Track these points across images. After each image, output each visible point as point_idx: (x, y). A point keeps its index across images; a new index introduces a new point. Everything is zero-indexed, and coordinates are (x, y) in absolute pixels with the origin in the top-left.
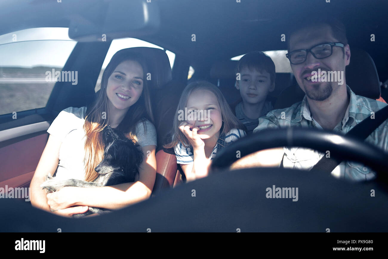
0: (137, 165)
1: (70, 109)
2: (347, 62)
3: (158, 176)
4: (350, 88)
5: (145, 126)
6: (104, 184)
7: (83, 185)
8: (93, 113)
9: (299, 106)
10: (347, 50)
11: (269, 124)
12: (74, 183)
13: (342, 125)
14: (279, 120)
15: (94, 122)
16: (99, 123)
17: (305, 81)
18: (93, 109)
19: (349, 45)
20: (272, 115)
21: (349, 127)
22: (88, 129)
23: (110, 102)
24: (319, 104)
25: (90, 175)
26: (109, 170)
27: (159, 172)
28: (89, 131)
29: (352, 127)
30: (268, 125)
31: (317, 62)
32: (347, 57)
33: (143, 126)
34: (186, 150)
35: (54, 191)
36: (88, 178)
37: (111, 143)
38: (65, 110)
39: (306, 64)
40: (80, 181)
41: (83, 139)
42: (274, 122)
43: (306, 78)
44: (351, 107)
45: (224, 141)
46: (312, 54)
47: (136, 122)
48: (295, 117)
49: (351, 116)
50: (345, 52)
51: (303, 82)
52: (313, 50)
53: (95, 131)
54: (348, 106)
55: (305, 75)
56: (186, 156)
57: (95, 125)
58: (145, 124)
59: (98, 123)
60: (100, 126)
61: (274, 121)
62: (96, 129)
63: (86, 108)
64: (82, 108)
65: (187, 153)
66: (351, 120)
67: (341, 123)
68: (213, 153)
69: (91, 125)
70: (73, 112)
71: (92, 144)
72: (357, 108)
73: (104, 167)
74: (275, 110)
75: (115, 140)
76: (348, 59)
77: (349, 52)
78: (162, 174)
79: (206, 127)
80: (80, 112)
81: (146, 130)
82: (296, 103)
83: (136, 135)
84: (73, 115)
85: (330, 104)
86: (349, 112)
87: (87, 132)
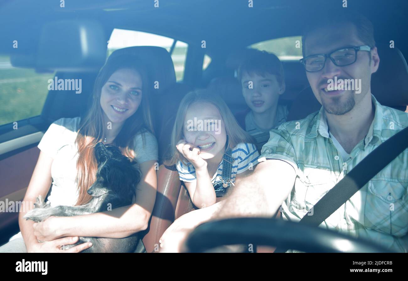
0: (133, 185)
1: (61, 120)
2: (374, 69)
3: (159, 195)
4: (375, 99)
5: (144, 138)
6: (97, 208)
7: (72, 211)
8: (87, 126)
9: (316, 117)
10: (375, 54)
11: (280, 140)
12: (61, 212)
13: (365, 144)
14: (291, 136)
15: (88, 136)
16: (94, 137)
17: (322, 92)
18: (86, 121)
19: (377, 48)
20: (284, 128)
21: (373, 147)
22: (81, 144)
23: (104, 113)
24: (338, 118)
25: (84, 196)
26: (103, 192)
27: (160, 191)
28: (82, 146)
29: (376, 147)
30: (279, 142)
31: (337, 70)
32: (374, 63)
33: (141, 139)
34: (188, 167)
35: (40, 222)
36: (82, 200)
37: (103, 163)
38: (55, 122)
39: (323, 73)
40: (69, 208)
41: (75, 156)
42: (286, 139)
43: (323, 89)
44: (376, 124)
45: (230, 157)
46: (332, 60)
47: (133, 135)
48: (311, 131)
49: (375, 135)
50: (372, 57)
51: (320, 93)
52: (333, 56)
53: (89, 146)
54: (373, 121)
55: (322, 87)
56: (188, 174)
57: (88, 140)
58: (144, 136)
59: (92, 136)
60: (94, 140)
61: (286, 136)
62: (89, 145)
63: (80, 119)
64: (76, 119)
65: (189, 170)
66: (375, 139)
67: (363, 142)
68: (219, 169)
69: (84, 139)
70: (65, 125)
71: (85, 162)
72: (383, 123)
73: (97, 189)
74: (288, 123)
75: (107, 158)
76: (375, 65)
77: (377, 57)
78: (162, 193)
79: (208, 145)
80: (72, 124)
81: (145, 143)
82: (313, 113)
83: (134, 150)
84: (64, 128)
85: (352, 118)
86: (373, 130)
87: (81, 147)
